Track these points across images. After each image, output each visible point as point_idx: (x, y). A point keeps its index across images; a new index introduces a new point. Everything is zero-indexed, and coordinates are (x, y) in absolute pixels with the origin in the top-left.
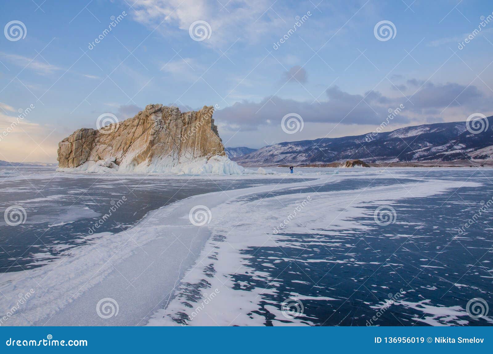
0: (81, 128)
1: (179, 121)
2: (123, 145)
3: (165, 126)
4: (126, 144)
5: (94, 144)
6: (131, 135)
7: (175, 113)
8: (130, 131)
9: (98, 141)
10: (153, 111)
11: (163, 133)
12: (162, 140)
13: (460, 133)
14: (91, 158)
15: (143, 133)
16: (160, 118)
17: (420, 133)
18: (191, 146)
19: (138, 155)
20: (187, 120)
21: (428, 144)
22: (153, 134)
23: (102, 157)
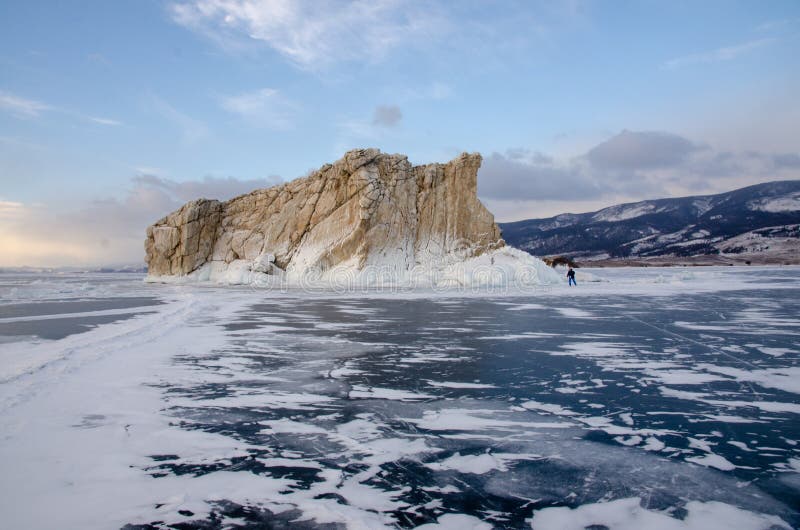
0: (197, 199)
1: (412, 181)
2: (288, 230)
3: (387, 191)
4: (296, 227)
5: (220, 230)
6: (307, 210)
7: (403, 167)
8: (303, 203)
9: (230, 224)
10: (364, 162)
11: (385, 206)
12: (383, 219)
13: (701, 213)
14: (217, 256)
15: (337, 207)
16: (376, 176)
17: (639, 214)
18: (440, 231)
19: (332, 248)
20: (428, 180)
21: (653, 231)
22: (366, 205)
23: (241, 255)
